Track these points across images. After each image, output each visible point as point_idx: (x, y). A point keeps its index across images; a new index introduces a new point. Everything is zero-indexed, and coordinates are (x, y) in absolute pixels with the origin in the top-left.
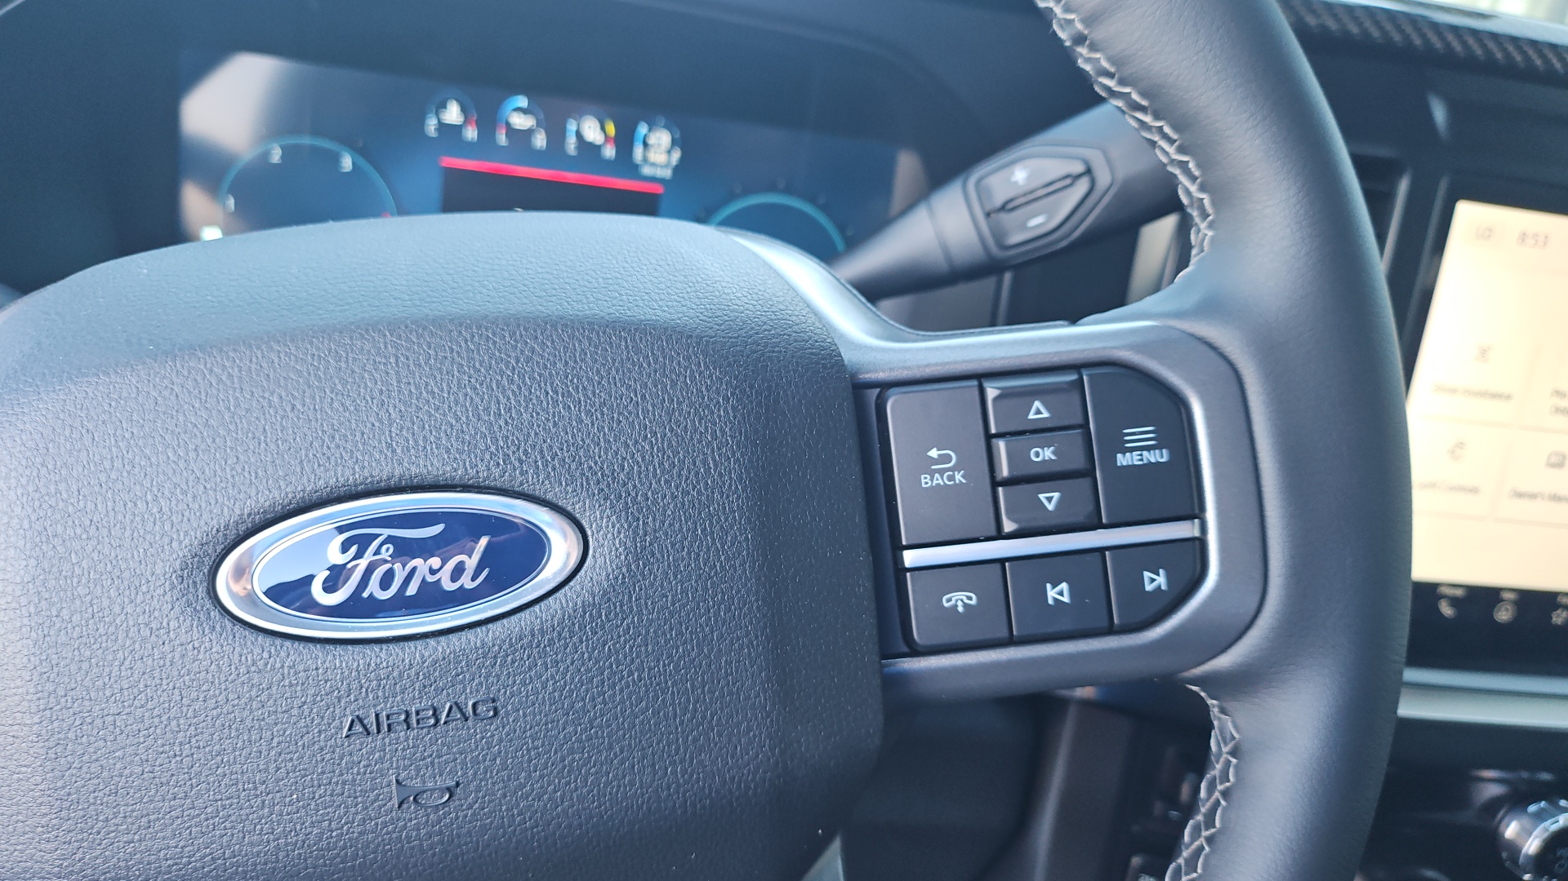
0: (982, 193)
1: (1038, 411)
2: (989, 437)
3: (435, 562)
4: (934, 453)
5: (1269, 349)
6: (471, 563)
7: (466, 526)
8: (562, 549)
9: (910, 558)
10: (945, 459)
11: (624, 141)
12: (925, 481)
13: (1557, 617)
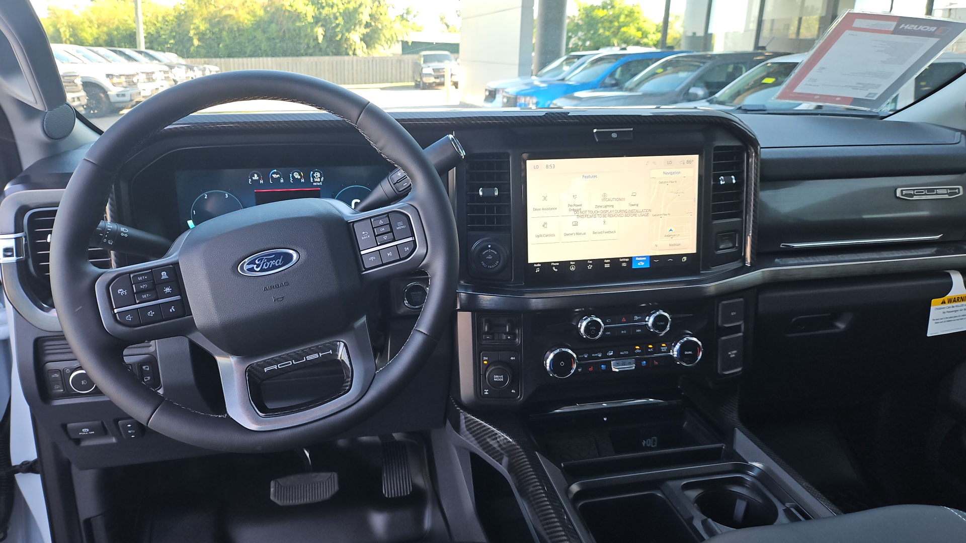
0: (392, 180)
1: (381, 222)
2: (373, 228)
3: (274, 261)
4: (363, 233)
5: (422, 205)
6: (280, 261)
7: (278, 256)
8: (295, 256)
9: (362, 253)
10: (365, 234)
11: (307, 177)
12: (363, 238)
13: (590, 267)
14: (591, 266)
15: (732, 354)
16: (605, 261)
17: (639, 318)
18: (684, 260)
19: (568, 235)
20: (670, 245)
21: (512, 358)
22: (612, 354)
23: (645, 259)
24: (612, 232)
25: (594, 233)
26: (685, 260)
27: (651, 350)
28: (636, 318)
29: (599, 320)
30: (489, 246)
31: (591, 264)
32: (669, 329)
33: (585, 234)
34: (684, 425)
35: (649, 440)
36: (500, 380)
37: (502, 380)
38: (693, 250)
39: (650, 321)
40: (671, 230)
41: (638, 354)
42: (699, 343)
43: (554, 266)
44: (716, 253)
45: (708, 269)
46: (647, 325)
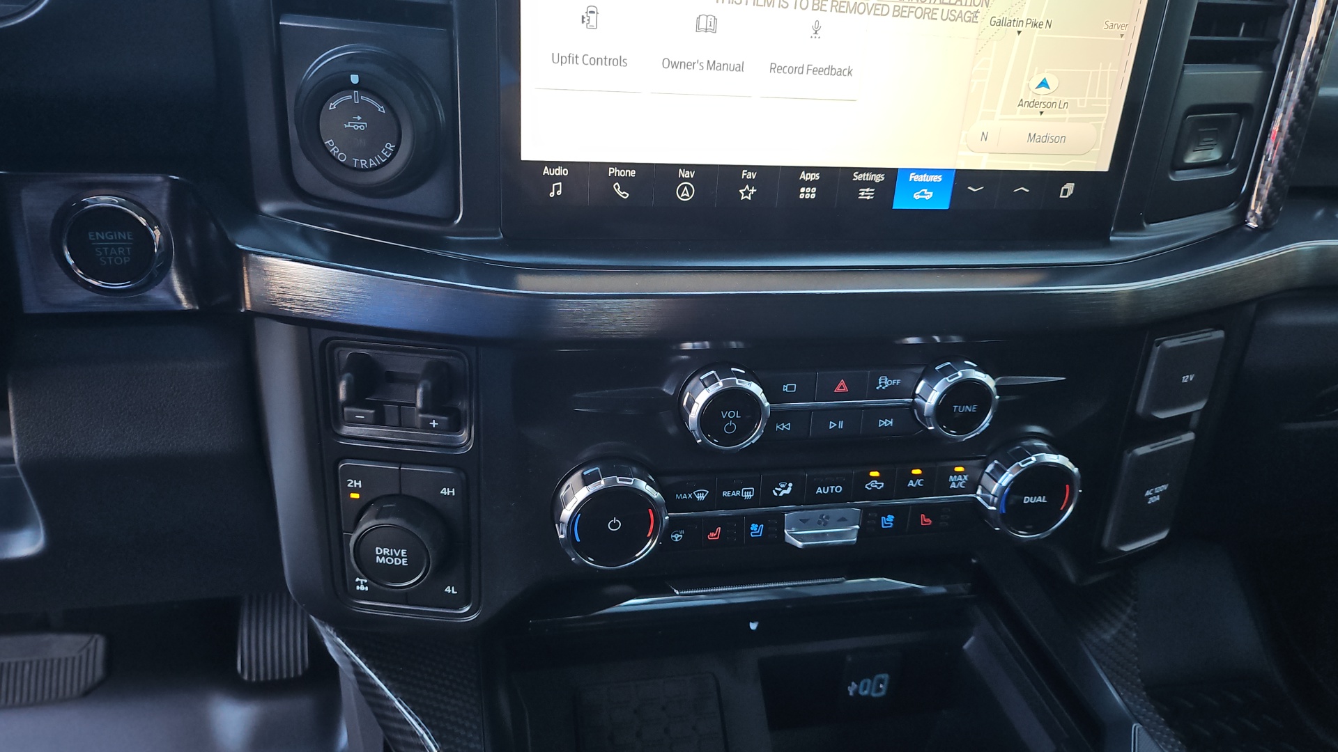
13: (747, 193)
14: (753, 190)
15: (1153, 496)
16: (803, 176)
17: (893, 382)
18: (1066, 191)
19: (675, 65)
20: (1031, 137)
21: (445, 492)
22: (788, 491)
23: (937, 178)
24: (840, 72)
25: (774, 68)
26: (1070, 192)
27: (918, 482)
28: (885, 382)
29: (754, 388)
30: (355, 79)
31: (751, 183)
32: (987, 425)
33: (740, 68)
34: (966, 646)
35: (869, 681)
36: (395, 561)
37: (404, 562)
38: (1100, 161)
39: (931, 395)
40: (1044, 84)
41: (875, 494)
42: (1076, 470)
43: (619, 179)
44: (1172, 178)
45: (1138, 227)
46: (920, 408)
